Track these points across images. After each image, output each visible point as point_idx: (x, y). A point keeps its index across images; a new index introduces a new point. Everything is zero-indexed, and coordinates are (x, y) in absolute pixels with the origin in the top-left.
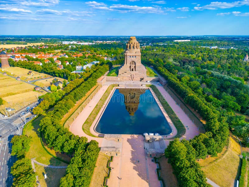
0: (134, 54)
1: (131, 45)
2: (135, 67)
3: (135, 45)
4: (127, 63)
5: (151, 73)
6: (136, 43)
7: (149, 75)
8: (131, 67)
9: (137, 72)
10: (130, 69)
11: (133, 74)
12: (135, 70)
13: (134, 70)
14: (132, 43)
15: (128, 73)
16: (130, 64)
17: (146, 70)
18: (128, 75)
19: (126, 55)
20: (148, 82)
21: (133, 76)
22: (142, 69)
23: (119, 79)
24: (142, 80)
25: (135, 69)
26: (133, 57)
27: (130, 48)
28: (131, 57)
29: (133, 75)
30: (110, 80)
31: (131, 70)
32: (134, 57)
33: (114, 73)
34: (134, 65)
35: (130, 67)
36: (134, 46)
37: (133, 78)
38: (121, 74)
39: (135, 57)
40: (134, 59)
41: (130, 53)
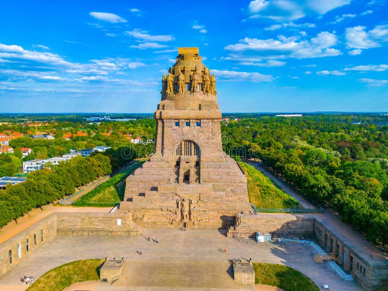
0: (191, 112)
1: (182, 77)
2: (198, 164)
3: (198, 78)
4: (165, 151)
5: (265, 191)
6: (199, 71)
7: (257, 197)
8: (183, 164)
9: (205, 188)
10: (178, 173)
11: (187, 197)
12: (198, 180)
13: (193, 176)
14: (183, 71)
15: (164, 195)
16: (179, 151)
17: (244, 178)
18: (163, 202)
19: (161, 119)
20: (261, 238)
21: (186, 209)
22: (228, 174)
23: (119, 222)
24: (231, 230)
25: (198, 173)
26: (188, 124)
27: (176, 90)
28: (183, 123)
29: (186, 204)
30: (79, 225)
31: (181, 178)
32: (193, 124)
33: (112, 189)
34: (194, 158)
35: (178, 164)
36: (191, 81)
37: (186, 213)
38: (136, 198)
39: (199, 124)
40: (192, 132)
41: (177, 108)
